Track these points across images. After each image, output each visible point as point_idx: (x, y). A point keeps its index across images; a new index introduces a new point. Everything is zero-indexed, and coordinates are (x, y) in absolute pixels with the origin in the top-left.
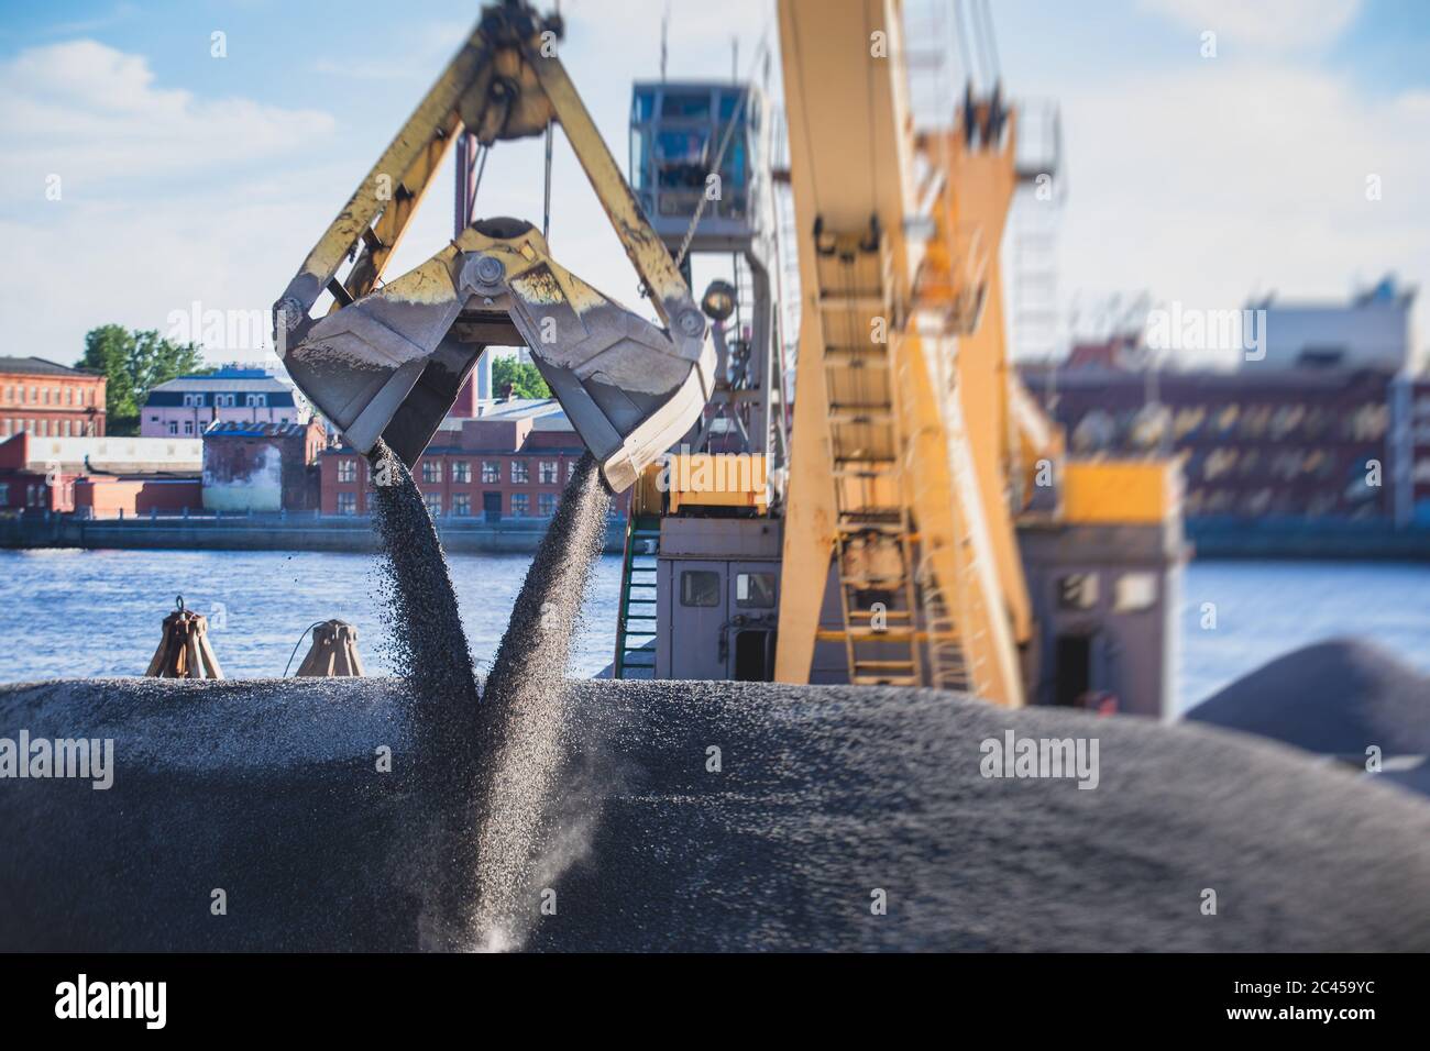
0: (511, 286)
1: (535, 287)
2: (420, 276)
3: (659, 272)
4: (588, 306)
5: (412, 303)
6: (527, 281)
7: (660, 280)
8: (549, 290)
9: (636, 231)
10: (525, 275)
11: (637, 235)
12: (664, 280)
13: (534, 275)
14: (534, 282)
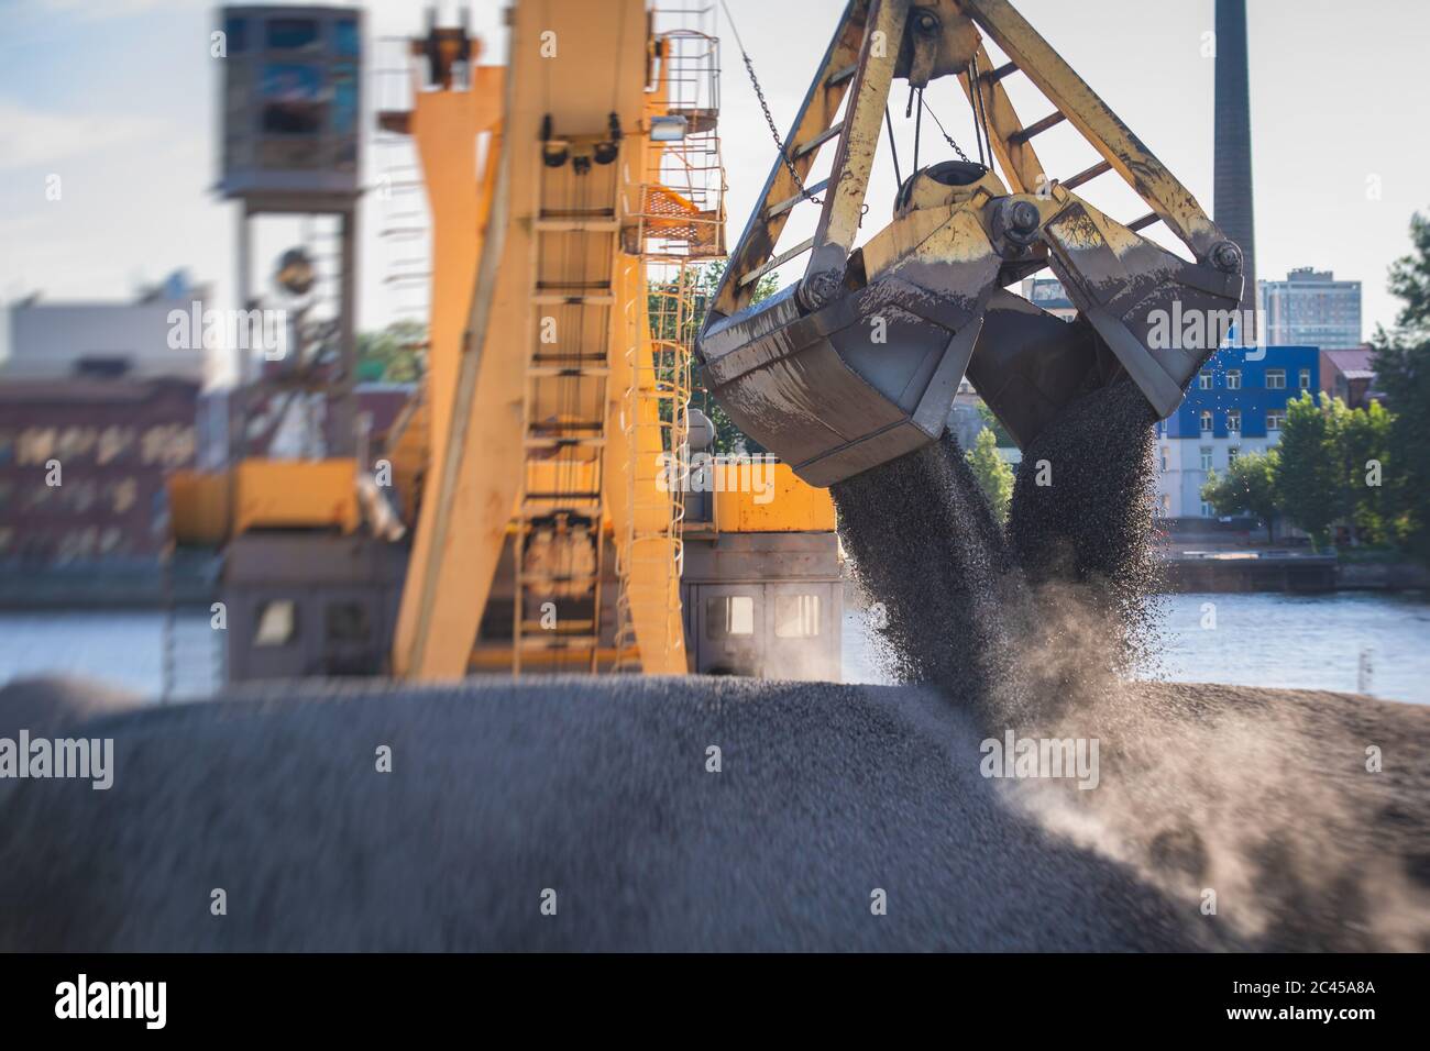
0: (1047, 230)
2: (951, 232)
3: (1180, 206)
4: (1126, 247)
5: (950, 262)
6: (1064, 225)
7: (1184, 215)
8: (1087, 233)
9: (1142, 164)
10: (1059, 218)
11: (1144, 169)
12: (1187, 215)
13: (1071, 218)
14: (1071, 225)
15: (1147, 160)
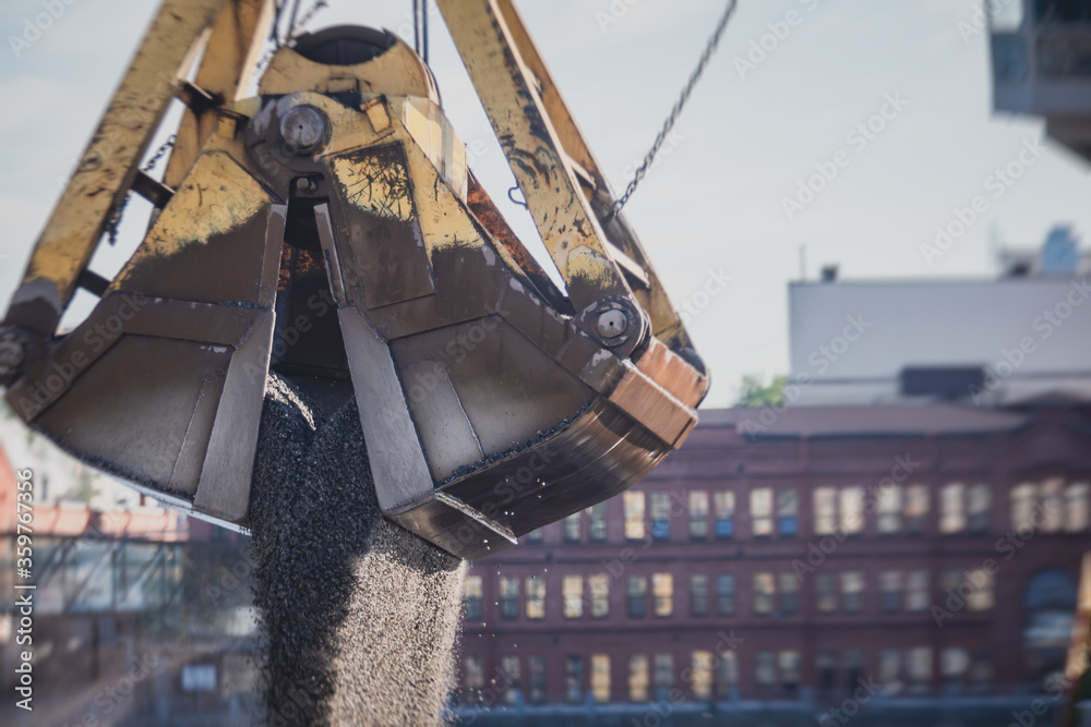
0: (332, 165)
1: (371, 180)
4: (450, 240)
6: (359, 166)
8: (392, 192)
9: (529, 155)
10: (359, 155)
11: (528, 162)
12: (570, 245)
13: (375, 160)
14: (371, 171)
15: (539, 149)
